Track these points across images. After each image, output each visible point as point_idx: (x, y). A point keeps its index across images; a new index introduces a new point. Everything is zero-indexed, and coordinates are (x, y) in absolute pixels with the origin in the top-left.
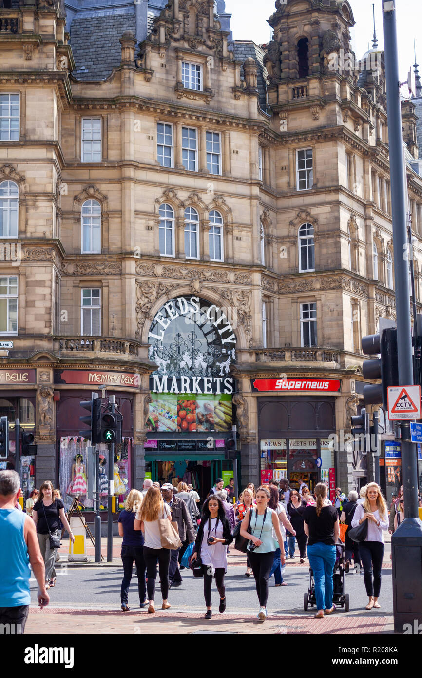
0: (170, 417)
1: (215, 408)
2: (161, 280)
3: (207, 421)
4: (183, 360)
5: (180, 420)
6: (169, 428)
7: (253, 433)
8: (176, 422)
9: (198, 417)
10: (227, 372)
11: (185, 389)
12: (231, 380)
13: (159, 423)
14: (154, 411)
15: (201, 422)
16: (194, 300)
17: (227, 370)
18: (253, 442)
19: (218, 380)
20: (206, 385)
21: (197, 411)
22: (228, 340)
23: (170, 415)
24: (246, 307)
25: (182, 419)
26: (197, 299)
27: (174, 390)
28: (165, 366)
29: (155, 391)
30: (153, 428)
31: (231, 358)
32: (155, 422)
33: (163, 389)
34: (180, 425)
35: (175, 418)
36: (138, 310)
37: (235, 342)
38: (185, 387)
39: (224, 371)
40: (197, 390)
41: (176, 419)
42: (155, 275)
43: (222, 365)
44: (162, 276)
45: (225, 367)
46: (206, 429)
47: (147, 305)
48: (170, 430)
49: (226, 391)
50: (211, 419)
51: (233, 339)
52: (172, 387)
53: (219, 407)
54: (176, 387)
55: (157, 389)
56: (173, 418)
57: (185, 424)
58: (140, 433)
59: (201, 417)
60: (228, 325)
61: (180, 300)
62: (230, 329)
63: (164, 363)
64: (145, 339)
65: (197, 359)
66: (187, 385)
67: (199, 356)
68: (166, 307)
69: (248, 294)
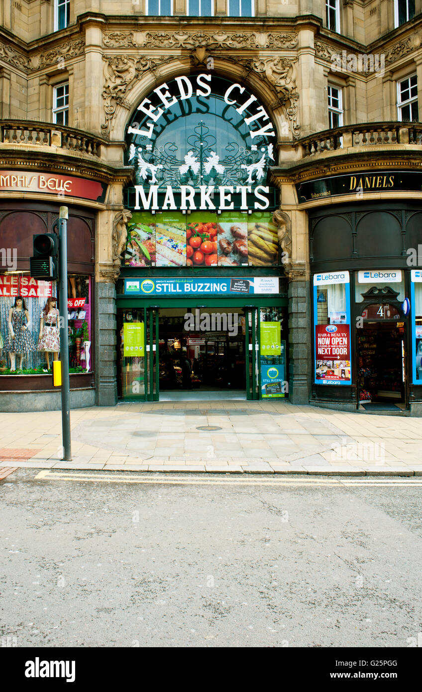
0: (174, 247)
1: (250, 232)
2: (142, 52)
3: (236, 251)
4: (184, 162)
5: (192, 251)
6: (172, 261)
7: (300, 265)
8: (185, 254)
9: (221, 246)
10: (259, 178)
11: (188, 203)
12: (266, 190)
13: (157, 255)
14: (149, 239)
15: (225, 253)
16: (203, 79)
17: (261, 174)
18: (299, 278)
19: (244, 190)
20: (223, 198)
21: (219, 237)
22: (261, 132)
23: (174, 243)
24: (288, 80)
25: (195, 250)
26: (209, 78)
27: (169, 205)
28: (153, 173)
29: (137, 207)
30: (147, 262)
31: (267, 157)
32: (151, 254)
33: (151, 204)
34: (190, 257)
35: (182, 247)
36: (105, 95)
37: (273, 134)
38: (188, 201)
39: (254, 177)
40: (207, 205)
41: (184, 249)
42: (134, 46)
43: (250, 169)
44: (145, 46)
45: (256, 171)
46: (234, 262)
47: (120, 88)
48: (174, 265)
49: (257, 205)
50: (242, 248)
51: (269, 131)
52: (166, 202)
53: (255, 231)
54: (172, 203)
55: (141, 204)
56: (179, 248)
57: (199, 256)
58: (105, 265)
59: (225, 246)
60: (261, 110)
61: (178, 80)
62: (264, 116)
63: (153, 168)
64: (118, 135)
65: (207, 161)
66: (191, 198)
67: (212, 157)
68: (157, 91)
69: (292, 63)
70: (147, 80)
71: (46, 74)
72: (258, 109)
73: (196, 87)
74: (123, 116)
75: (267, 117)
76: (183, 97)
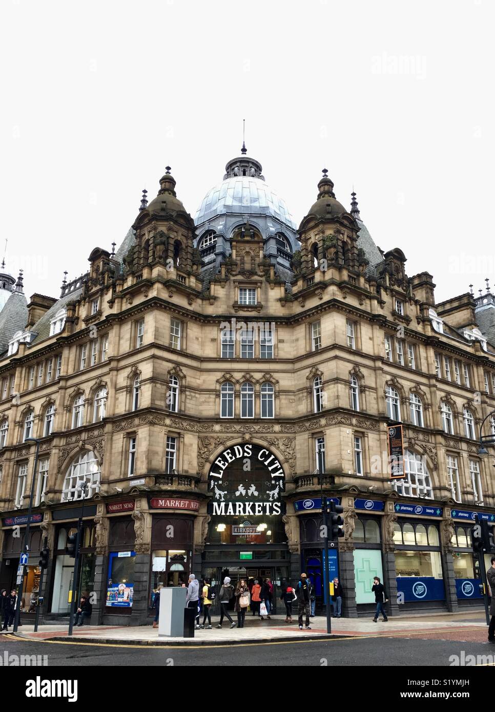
2: (219, 434)
10: (275, 498)
12: (279, 504)
16: (247, 447)
17: (276, 496)
18: (296, 553)
19: (268, 504)
20: (257, 509)
24: (291, 449)
26: (250, 447)
27: (230, 513)
28: (222, 496)
29: (214, 514)
31: (280, 487)
33: (221, 512)
36: (199, 456)
37: (283, 475)
39: (273, 497)
40: (249, 513)
43: (271, 493)
44: (221, 432)
52: (229, 511)
55: (216, 512)
63: (222, 493)
65: (250, 489)
66: (241, 509)
68: (225, 453)
70: (221, 448)
73: (244, 451)
74: (208, 466)
75: (280, 466)
76: (238, 456)
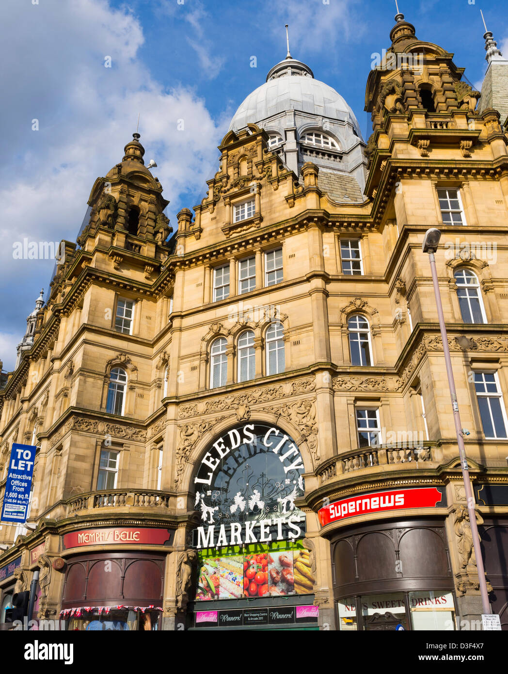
0: (234, 579)
1: (295, 561)
3: (284, 580)
4: (234, 503)
5: (248, 582)
6: (232, 594)
7: (324, 591)
8: (242, 585)
9: (271, 575)
11: (236, 540)
13: (220, 589)
14: (215, 573)
15: (275, 583)
21: (270, 567)
22: (293, 467)
23: (234, 576)
25: (250, 581)
30: (213, 596)
32: (215, 587)
34: (246, 588)
35: (240, 579)
38: (236, 537)
41: (242, 581)
42: (197, 414)
45: (289, 502)
46: (283, 591)
47: (187, 448)
48: (233, 597)
49: (291, 535)
50: (289, 577)
51: (299, 464)
53: (300, 559)
54: (224, 539)
56: (237, 580)
57: (253, 587)
58: (170, 601)
59: (275, 575)
60: (292, 447)
61: (230, 433)
62: (295, 451)
64: (185, 487)
67: (255, 494)
69: (311, 402)
71: (154, 442)
72: (290, 446)
